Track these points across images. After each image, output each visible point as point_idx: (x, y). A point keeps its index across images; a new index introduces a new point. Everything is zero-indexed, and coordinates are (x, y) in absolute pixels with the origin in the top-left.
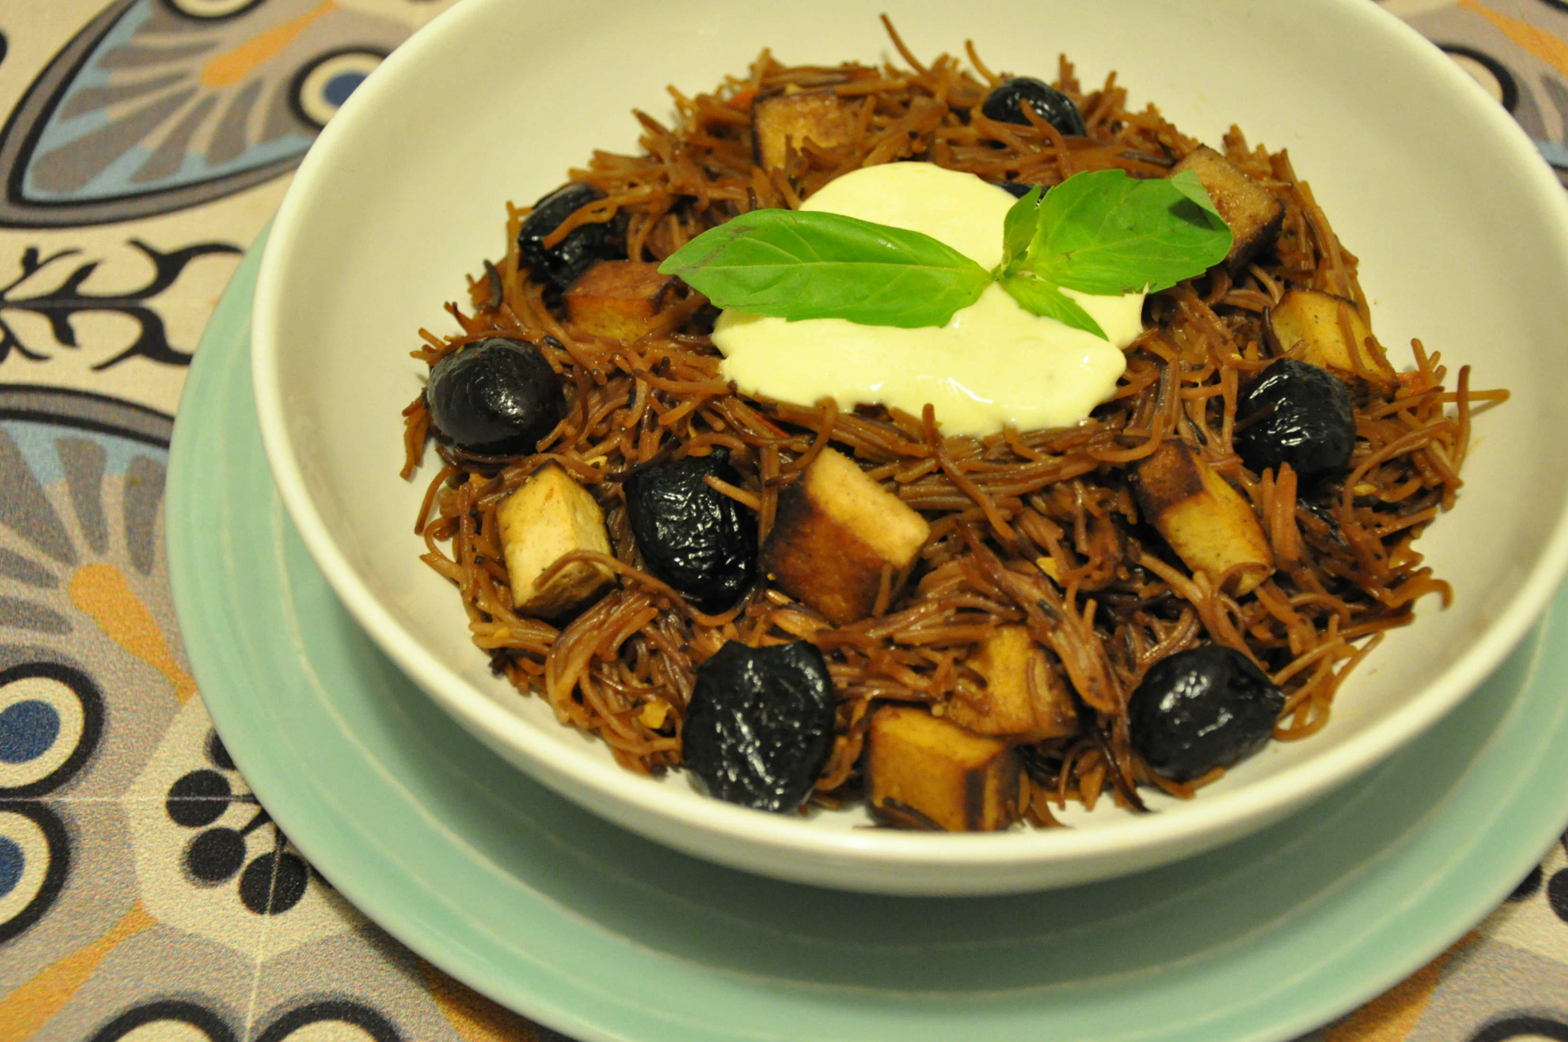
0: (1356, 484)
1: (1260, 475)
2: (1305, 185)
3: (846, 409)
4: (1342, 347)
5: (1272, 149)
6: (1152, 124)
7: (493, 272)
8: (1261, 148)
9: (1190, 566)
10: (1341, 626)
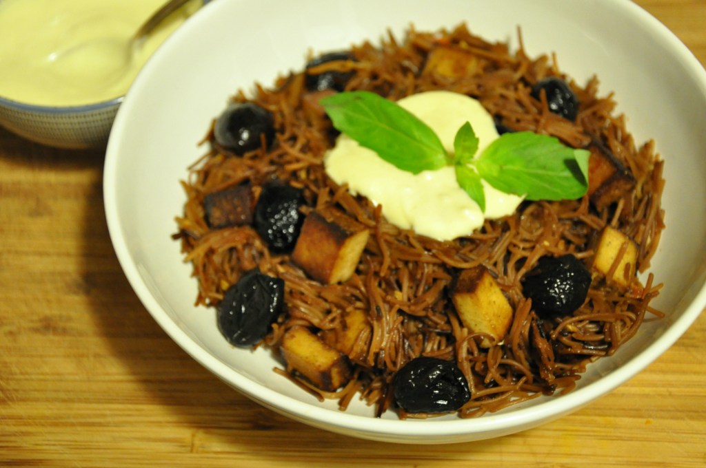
0: (570, 324)
1: (527, 299)
2: (663, 181)
3: (353, 193)
4: (611, 262)
5: (661, 158)
6: (618, 124)
7: (292, 76)
8: (657, 156)
9: (464, 324)
10: (526, 382)
